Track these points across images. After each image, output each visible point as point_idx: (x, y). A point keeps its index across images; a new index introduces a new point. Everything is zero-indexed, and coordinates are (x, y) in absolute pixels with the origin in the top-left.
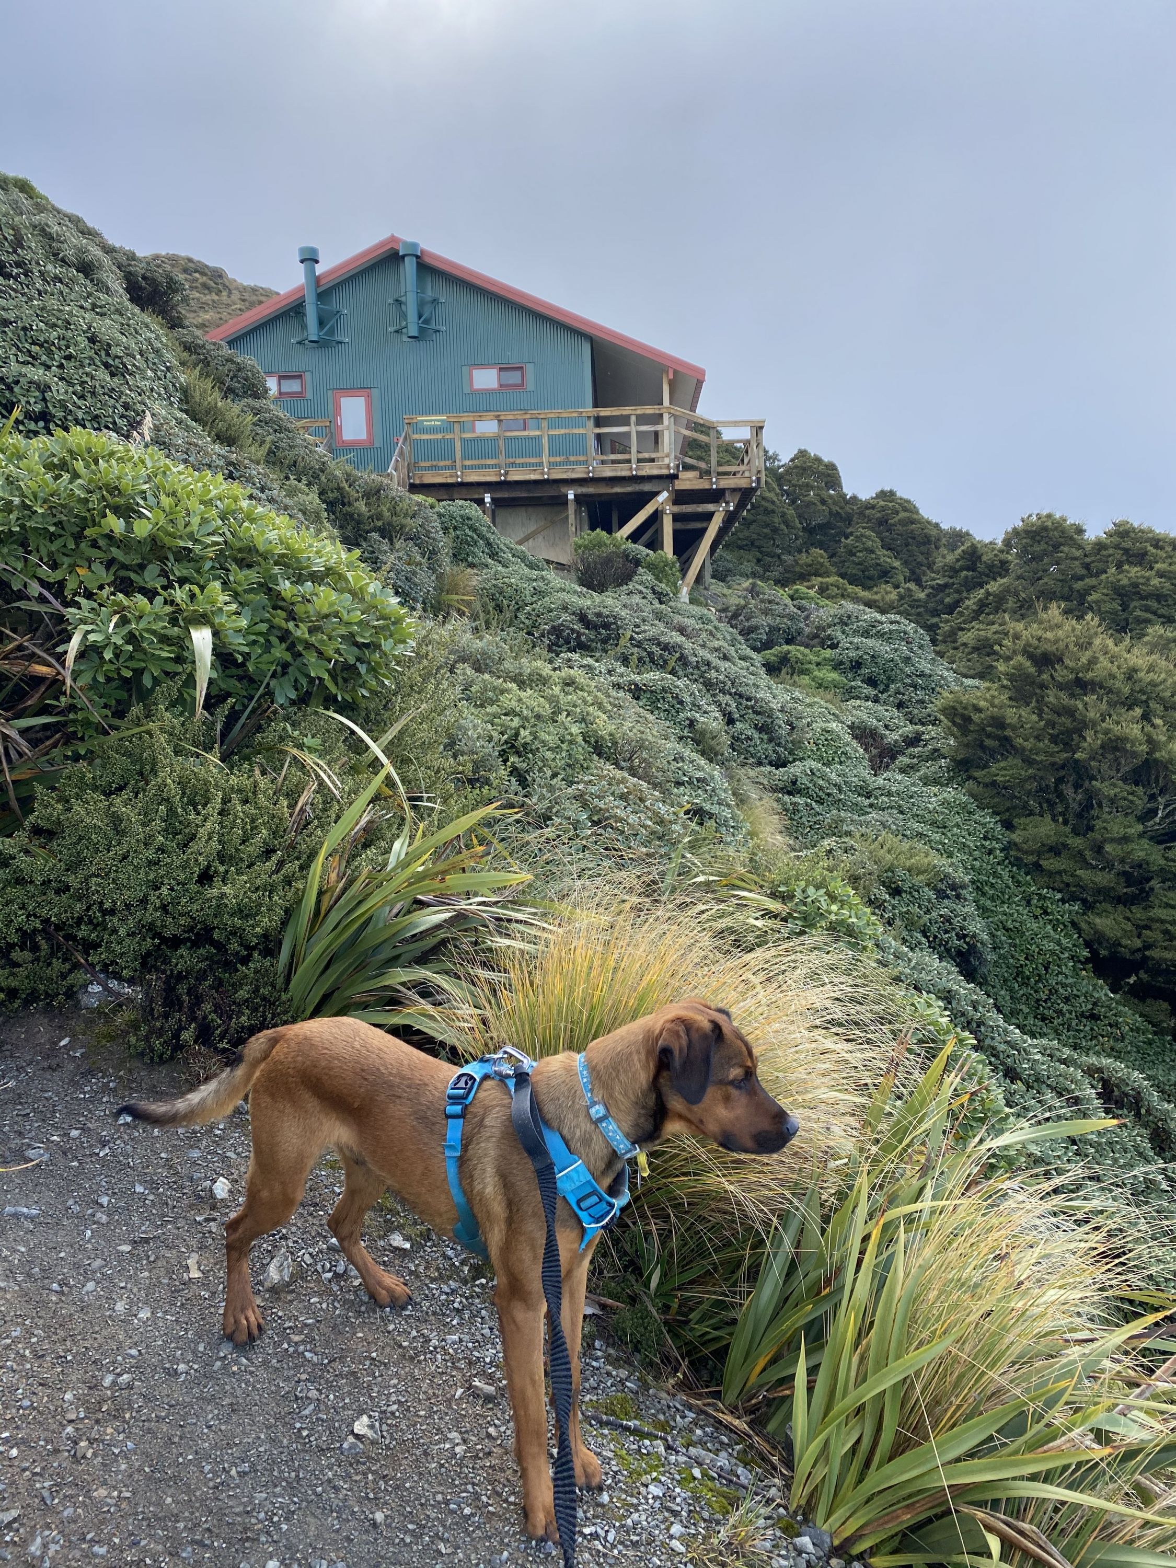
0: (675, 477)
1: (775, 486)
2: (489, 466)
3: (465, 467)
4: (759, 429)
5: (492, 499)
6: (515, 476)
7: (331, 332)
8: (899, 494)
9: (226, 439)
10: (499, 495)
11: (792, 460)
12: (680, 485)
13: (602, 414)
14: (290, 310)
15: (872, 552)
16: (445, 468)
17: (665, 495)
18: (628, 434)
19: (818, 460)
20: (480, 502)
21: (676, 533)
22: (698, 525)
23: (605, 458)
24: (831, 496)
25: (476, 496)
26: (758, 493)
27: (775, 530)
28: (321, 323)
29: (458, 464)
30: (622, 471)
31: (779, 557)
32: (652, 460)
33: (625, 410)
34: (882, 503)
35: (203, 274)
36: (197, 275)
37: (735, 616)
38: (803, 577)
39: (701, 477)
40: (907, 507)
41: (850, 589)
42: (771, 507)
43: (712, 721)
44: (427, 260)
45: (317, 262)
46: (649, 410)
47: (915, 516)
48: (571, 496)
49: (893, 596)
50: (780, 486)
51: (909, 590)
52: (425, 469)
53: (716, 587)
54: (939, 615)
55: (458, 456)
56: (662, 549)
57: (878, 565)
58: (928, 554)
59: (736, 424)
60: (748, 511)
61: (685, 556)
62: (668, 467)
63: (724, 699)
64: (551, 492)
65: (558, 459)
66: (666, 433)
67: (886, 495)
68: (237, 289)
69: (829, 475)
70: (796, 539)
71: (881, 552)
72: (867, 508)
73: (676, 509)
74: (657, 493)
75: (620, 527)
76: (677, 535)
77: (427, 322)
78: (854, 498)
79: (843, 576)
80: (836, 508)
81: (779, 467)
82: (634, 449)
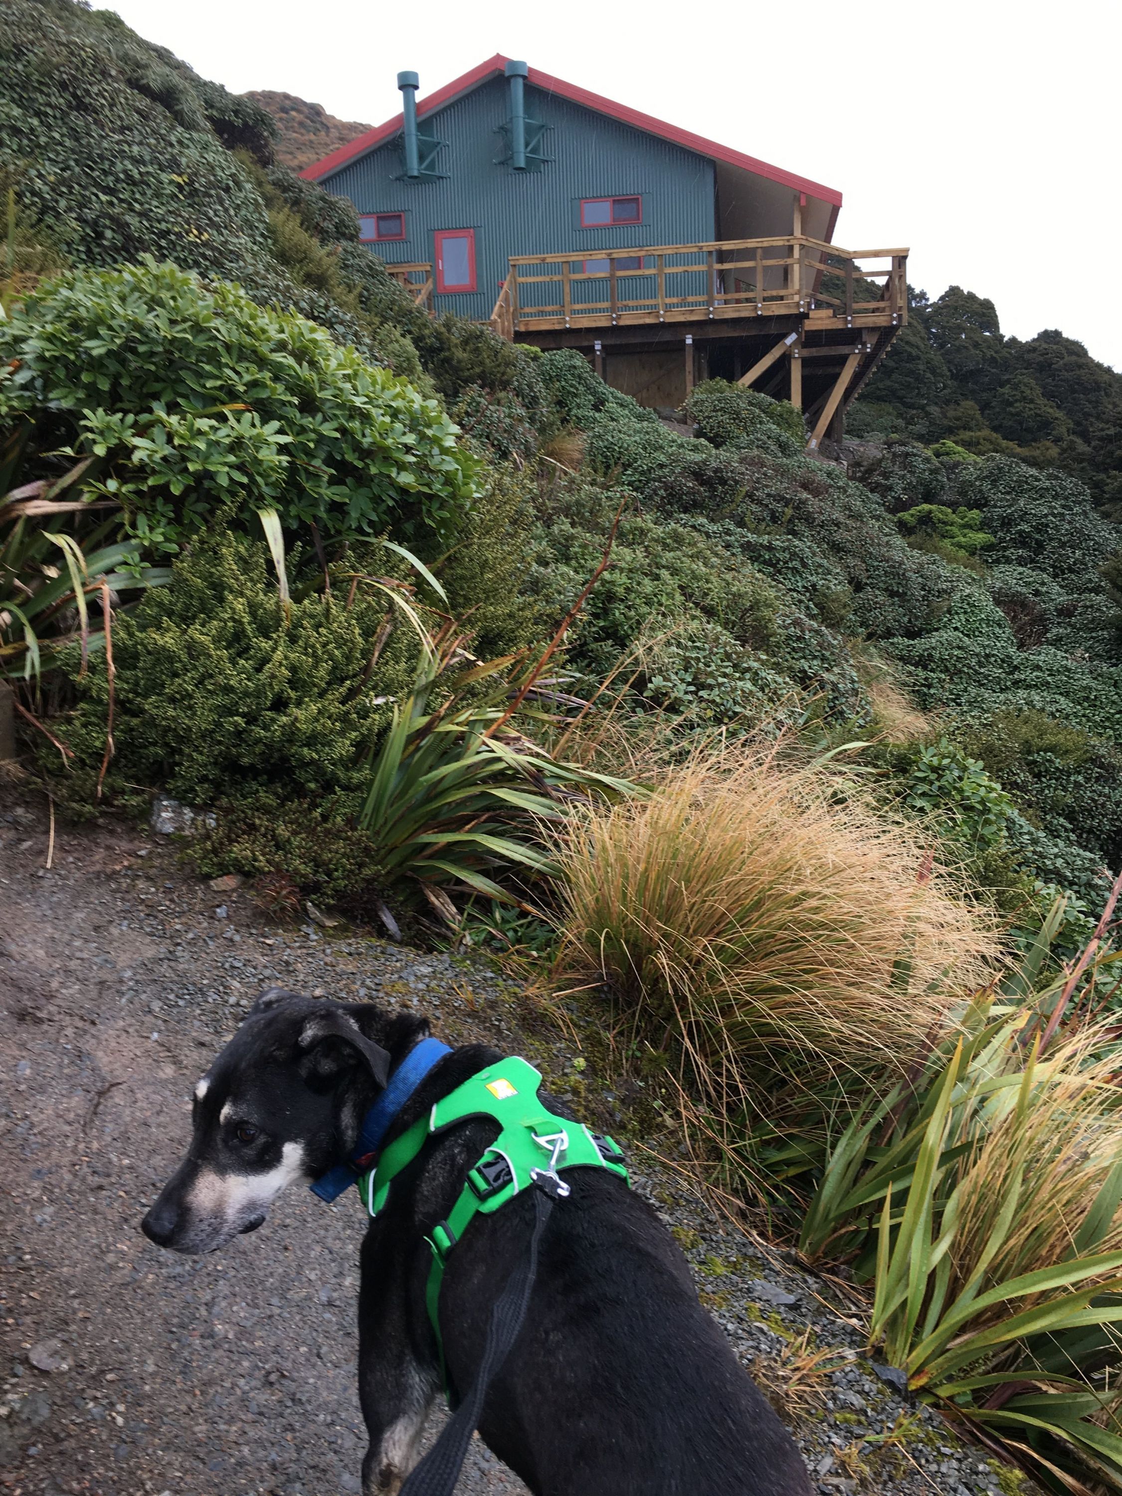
0: (806, 316)
1: (920, 328)
2: (600, 310)
3: (574, 312)
4: (900, 259)
5: (604, 347)
6: (626, 321)
7: (431, 166)
8: (1065, 335)
9: (317, 281)
10: (611, 342)
11: (942, 298)
12: (809, 325)
13: (725, 248)
14: (388, 143)
15: (1032, 401)
16: (552, 313)
17: (793, 337)
18: (753, 270)
19: (971, 297)
20: (588, 351)
21: (804, 379)
22: (830, 370)
23: (729, 297)
24: (986, 339)
25: (585, 344)
26: (900, 332)
27: (919, 379)
28: (422, 158)
29: (567, 309)
30: (745, 311)
31: (923, 408)
32: (782, 298)
33: (751, 243)
34: (1045, 346)
35: (298, 111)
36: (294, 113)
37: (870, 471)
38: (950, 431)
39: (835, 316)
40: (1076, 350)
41: (1004, 443)
42: (914, 352)
43: (838, 587)
44: (536, 81)
45: (416, 87)
46: (778, 241)
47: (1083, 360)
48: (689, 341)
49: (1054, 452)
50: (928, 329)
51: (1072, 441)
52: (531, 315)
53: (851, 442)
54: (1106, 470)
55: (567, 298)
56: (789, 399)
57: (1037, 415)
58: (1097, 403)
59: (876, 254)
60: (887, 353)
61: (814, 408)
62: (798, 305)
63: (851, 562)
64: (667, 337)
65: (675, 300)
66: (796, 267)
67: (1051, 338)
68: (336, 127)
69: (984, 315)
70: (945, 387)
71: (1041, 401)
72: (1029, 351)
73: (806, 353)
74: (785, 336)
75: (743, 374)
76: (806, 381)
77: (535, 151)
78: (1013, 340)
79: (995, 429)
80: (990, 353)
81: (927, 306)
82: (759, 285)
